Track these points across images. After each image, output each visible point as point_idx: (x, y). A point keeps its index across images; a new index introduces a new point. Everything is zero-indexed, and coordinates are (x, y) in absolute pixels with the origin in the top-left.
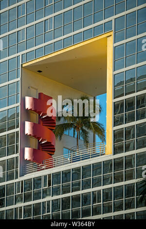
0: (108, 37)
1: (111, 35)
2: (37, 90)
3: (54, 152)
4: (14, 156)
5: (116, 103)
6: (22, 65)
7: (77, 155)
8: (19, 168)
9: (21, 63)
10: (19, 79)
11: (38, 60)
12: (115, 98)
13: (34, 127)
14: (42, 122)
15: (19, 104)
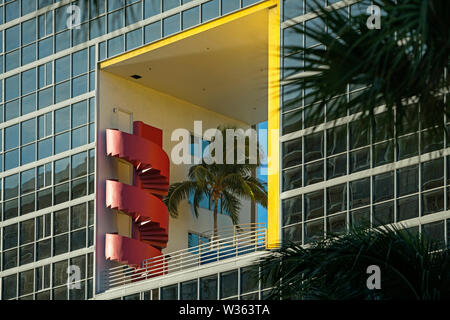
0: (270, 8)
1: (276, 6)
2: (131, 114)
3: (166, 242)
4: (85, 251)
5: (286, 144)
6: (99, 64)
7: (212, 250)
8: (94, 277)
9: (97, 61)
10: (93, 93)
11: (131, 55)
12: (284, 134)
13: (124, 193)
14: (140, 182)
15: (93, 145)
